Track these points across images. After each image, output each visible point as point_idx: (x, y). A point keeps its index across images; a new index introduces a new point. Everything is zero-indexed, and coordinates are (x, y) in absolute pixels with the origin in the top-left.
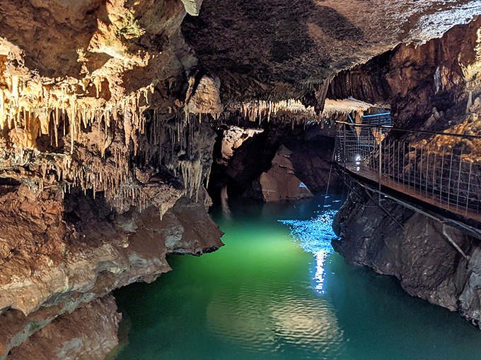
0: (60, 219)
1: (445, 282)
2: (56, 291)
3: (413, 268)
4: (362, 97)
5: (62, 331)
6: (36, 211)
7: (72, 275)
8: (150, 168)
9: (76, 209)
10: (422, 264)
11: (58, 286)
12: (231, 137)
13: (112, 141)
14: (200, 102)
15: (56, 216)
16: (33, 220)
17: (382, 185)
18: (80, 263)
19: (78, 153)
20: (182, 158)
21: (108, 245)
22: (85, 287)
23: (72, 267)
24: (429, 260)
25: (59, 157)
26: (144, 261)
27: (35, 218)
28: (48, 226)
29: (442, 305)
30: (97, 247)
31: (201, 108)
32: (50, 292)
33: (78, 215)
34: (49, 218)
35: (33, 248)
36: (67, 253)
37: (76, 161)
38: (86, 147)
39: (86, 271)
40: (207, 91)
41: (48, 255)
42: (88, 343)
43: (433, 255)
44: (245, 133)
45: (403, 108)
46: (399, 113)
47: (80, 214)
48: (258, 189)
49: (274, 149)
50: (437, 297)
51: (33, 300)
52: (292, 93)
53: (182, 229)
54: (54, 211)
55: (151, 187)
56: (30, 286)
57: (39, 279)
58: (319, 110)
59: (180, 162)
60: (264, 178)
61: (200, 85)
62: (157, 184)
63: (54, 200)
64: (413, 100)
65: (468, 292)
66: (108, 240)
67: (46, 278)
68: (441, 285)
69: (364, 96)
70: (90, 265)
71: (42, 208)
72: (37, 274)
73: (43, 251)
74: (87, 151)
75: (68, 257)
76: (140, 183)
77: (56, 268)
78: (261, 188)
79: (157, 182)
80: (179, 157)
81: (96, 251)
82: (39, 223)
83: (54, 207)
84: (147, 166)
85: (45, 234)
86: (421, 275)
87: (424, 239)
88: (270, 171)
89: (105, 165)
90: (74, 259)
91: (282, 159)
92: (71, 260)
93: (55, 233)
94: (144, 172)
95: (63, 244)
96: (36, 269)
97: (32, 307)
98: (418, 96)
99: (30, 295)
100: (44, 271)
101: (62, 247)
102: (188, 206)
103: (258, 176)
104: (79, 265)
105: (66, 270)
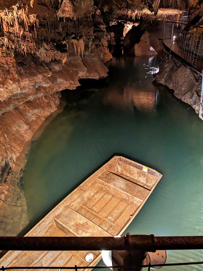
0: (15, 65)
1: (188, 93)
2: (15, 93)
3: (179, 86)
4: (176, 7)
5: (29, 107)
6: (3, 62)
7: (22, 87)
8: (50, 43)
9: (24, 61)
10: (183, 85)
11: (15, 91)
12: (128, 27)
13: (24, 31)
14: (64, 11)
15: (13, 64)
16: (2, 65)
17: (171, 50)
18: (26, 82)
19: (11, 36)
20: (73, 38)
21: (41, 76)
22: (29, 91)
23: (22, 84)
24: (186, 84)
25: (3, 39)
26: (65, 82)
27: (3, 64)
28: (10, 67)
29: (186, 102)
30: (35, 76)
31: (65, 14)
32: (12, 93)
33: (25, 63)
34: (9, 64)
35: (3, 76)
36: (19, 78)
37: (11, 40)
38: (14, 34)
39: (29, 85)
40: (67, 6)
41: (10, 79)
42: (42, 111)
43: (188, 82)
44: (134, 25)
45: (193, 13)
46: (191, 16)
47: (26, 62)
48: (133, 51)
49: (143, 32)
50: (185, 99)
51: (5, 96)
52: (142, 5)
53: (86, 69)
54: (12, 62)
55: (51, 52)
56: (3, 91)
57: (7, 88)
58: (156, 14)
59: (72, 40)
60: (136, 46)
61: (63, 3)
62: (53, 50)
63: (10, 57)
64: (198, 9)
65: (194, 98)
66: (40, 73)
67: (10, 88)
68: (187, 94)
69: (177, 6)
70: (30, 83)
71: (6, 60)
72: (5, 86)
73: (8, 77)
74: (14, 35)
75: (20, 80)
76: (46, 50)
77: (14, 84)
78: (135, 51)
79: (53, 49)
80: (72, 38)
81: (35, 78)
82: (5, 66)
83: (11, 60)
84: (49, 42)
85: (8, 71)
86: (181, 90)
87: (186, 75)
88: (139, 43)
89: (25, 42)
90: (23, 81)
91: (145, 37)
92: (22, 81)
93: (13, 71)
94: (48, 45)
95: (17, 75)
96: (5, 84)
97: (4, 99)
98: (200, 7)
99: (3, 94)
100: (9, 85)
101: (16, 76)
102: (93, 59)
103: (134, 45)
104: (25, 83)
105: (19, 85)
